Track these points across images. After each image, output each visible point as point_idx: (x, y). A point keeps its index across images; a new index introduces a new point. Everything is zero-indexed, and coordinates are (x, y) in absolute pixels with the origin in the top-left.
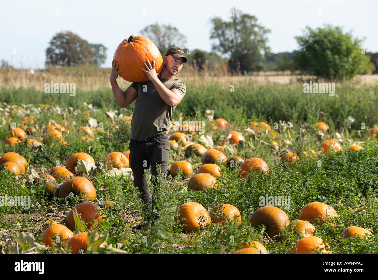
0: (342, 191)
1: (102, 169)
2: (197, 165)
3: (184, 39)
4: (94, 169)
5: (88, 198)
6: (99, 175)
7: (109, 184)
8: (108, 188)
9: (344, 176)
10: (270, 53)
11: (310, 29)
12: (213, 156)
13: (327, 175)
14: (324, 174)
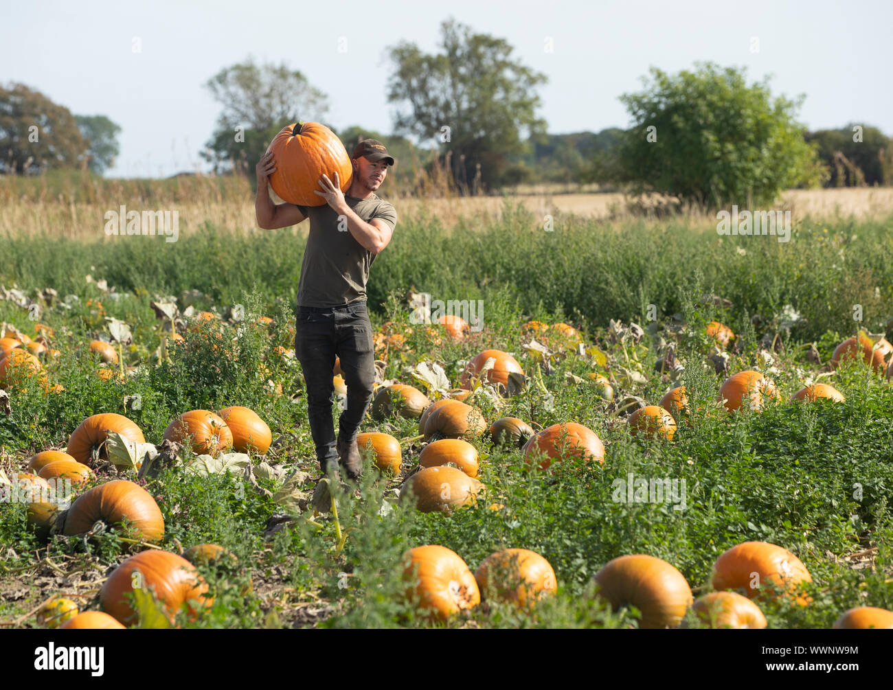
0: (807, 508)
1: (175, 457)
2: (409, 441)
3: (320, 102)
4: (151, 458)
5: (142, 535)
6: (170, 474)
7: (195, 498)
8: (193, 508)
9: (809, 469)
10: (544, 134)
11: (659, 75)
12: (452, 417)
13: (765, 465)
14: (756, 465)
